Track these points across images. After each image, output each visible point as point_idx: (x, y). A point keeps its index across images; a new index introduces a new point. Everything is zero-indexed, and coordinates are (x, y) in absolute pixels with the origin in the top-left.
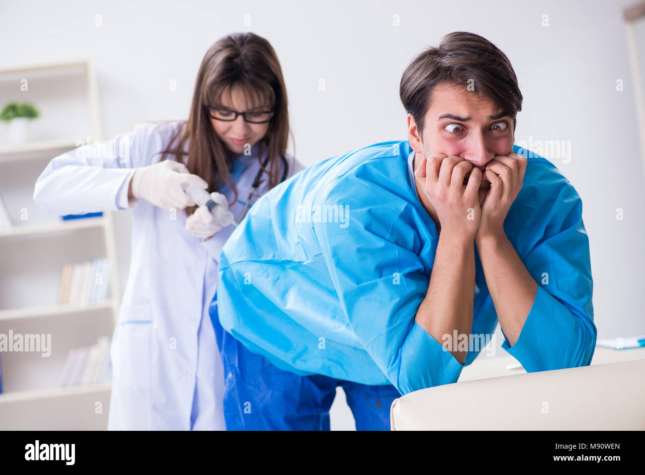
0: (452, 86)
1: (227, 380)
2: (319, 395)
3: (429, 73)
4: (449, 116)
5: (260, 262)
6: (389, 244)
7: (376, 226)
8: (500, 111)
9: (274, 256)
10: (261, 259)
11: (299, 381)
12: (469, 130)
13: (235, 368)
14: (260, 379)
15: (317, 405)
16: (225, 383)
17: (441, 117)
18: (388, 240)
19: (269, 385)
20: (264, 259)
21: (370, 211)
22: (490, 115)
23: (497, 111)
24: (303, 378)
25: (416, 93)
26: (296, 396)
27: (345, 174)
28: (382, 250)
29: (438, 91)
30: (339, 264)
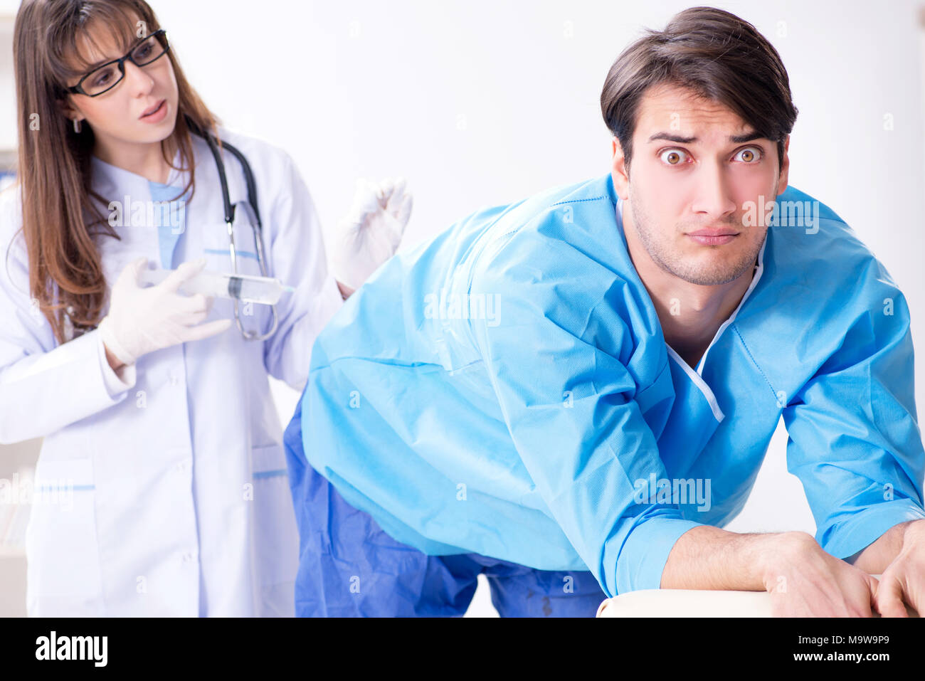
0: (671, 89)
1: (305, 551)
2: (453, 587)
3: (638, 70)
4: (664, 136)
5: (376, 361)
6: (582, 344)
7: (562, 313)
8: (748, 130)
9: (399, 354)
10: (377, 357)
11: (424, 562)
12: (698, 161)
13: (321, 532)
14: (361, 554)
15: (447, 603)
16: (301, 555)
17: (654, 138)
18: (581, 339)
19: (375, 563)
20: (381, 356)
21: (556, 289)
22: (729, 135)
23: (742, 128)
24: (430, 558)
25: (618, 103)
26: (416, 587)
27: (519, 229)
28: (569, 354)
29: (649, 97)
30: (502, 373)
